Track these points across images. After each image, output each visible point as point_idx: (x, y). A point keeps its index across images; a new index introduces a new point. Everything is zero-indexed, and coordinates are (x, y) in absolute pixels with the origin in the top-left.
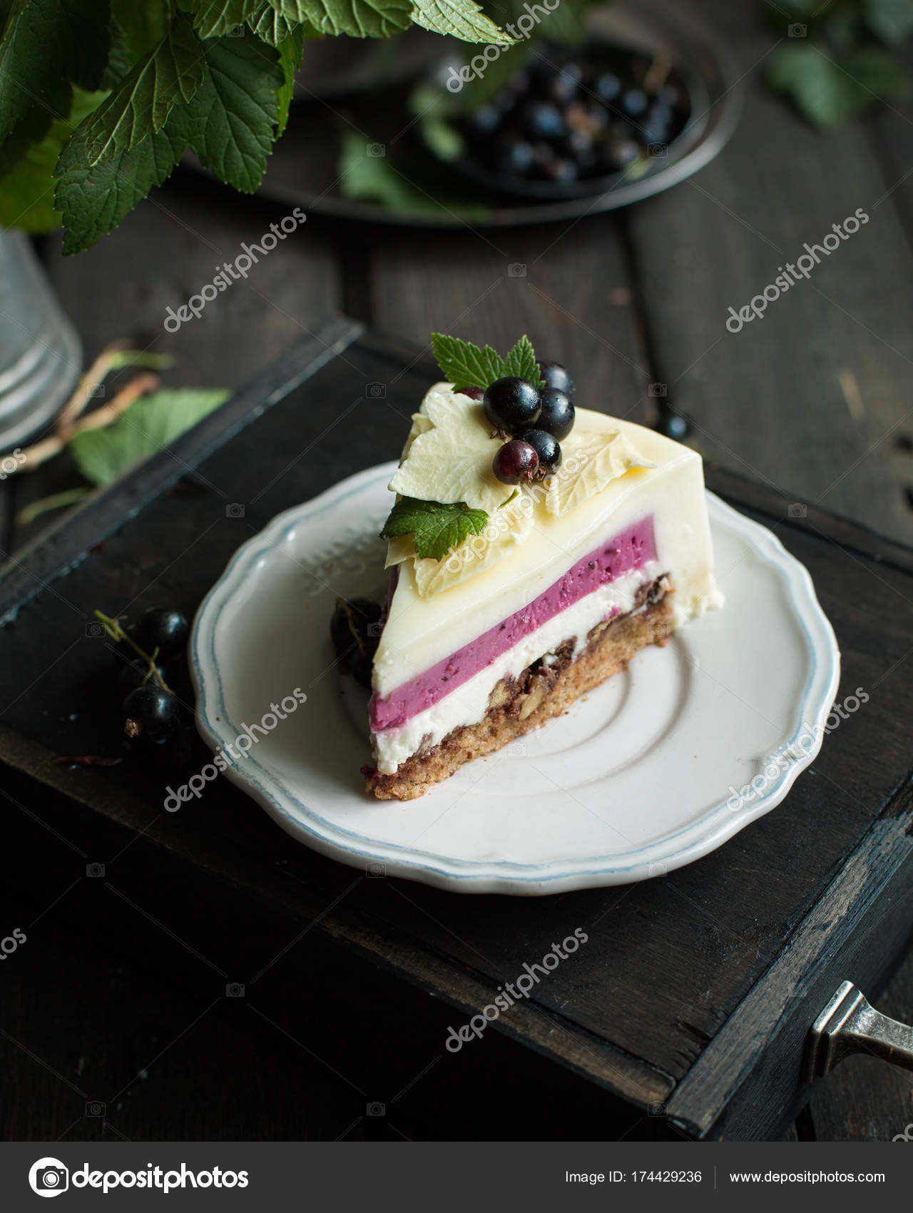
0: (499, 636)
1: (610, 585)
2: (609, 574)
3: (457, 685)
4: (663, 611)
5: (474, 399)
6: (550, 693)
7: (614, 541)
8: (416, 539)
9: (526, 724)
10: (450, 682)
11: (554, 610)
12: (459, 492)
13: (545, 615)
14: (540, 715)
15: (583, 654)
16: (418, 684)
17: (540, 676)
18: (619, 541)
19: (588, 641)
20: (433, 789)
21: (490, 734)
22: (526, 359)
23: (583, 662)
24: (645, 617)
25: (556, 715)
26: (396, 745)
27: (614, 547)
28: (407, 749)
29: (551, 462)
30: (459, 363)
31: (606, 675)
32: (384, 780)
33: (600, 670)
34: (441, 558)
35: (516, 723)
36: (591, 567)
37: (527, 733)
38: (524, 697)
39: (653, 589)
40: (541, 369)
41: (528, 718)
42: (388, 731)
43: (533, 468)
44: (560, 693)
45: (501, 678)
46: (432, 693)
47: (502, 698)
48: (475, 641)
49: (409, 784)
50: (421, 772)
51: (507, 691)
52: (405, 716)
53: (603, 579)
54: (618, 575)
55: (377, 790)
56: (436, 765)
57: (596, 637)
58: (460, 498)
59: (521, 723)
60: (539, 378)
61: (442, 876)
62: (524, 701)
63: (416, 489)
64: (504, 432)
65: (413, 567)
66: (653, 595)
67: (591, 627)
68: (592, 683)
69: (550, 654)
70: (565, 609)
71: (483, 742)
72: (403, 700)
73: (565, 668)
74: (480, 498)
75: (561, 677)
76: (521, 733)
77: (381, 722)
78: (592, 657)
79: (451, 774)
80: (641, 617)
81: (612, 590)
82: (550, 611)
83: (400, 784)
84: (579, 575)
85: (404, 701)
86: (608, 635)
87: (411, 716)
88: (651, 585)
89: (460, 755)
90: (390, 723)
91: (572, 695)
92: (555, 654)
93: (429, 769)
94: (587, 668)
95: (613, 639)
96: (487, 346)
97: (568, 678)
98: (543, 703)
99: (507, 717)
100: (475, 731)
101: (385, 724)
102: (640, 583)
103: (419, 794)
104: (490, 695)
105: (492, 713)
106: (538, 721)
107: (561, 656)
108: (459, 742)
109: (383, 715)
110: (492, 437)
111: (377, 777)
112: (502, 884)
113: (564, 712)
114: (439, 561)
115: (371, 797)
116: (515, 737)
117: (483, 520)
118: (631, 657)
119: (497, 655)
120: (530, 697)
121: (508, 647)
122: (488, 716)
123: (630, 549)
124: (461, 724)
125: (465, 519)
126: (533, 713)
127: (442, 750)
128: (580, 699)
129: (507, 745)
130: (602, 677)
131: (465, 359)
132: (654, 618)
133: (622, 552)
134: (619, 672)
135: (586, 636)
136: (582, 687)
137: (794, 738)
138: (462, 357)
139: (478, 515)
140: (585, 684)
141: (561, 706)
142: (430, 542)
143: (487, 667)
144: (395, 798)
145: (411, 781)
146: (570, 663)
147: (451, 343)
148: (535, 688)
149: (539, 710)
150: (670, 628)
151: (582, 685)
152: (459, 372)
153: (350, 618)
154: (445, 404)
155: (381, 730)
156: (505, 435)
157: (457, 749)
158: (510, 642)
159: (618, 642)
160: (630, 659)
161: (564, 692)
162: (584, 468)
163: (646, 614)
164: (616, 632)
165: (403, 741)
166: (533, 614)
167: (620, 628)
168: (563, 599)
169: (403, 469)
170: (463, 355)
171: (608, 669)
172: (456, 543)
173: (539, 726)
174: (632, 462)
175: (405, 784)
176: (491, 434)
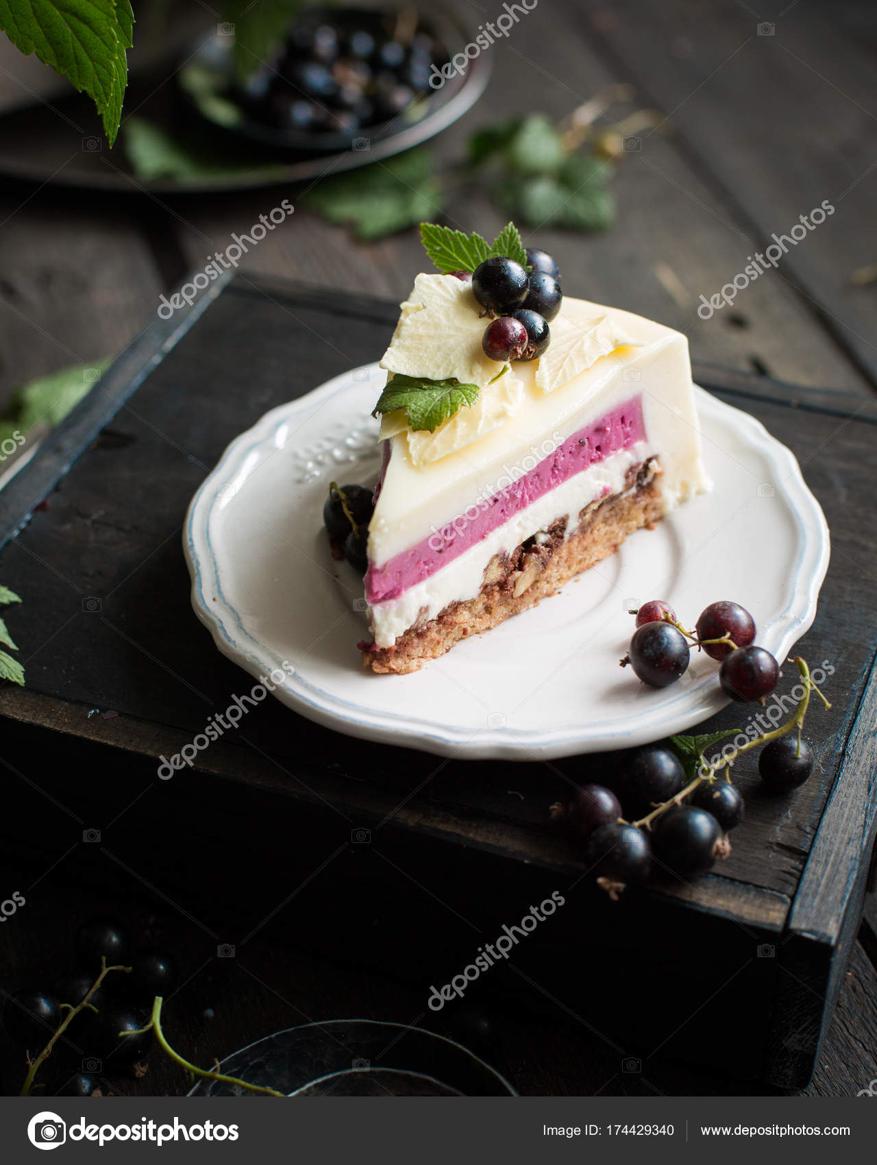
0: (492, 509)
1: (600, 464)
2: (599, 453)
3: (452, 558)
4: (652, 494)
5: (463, 280)
6: (543, 572)
7: (604, 420)
8: (409, 413)
9: (520, 603)
10: (445, 554)
11: (546, 487)
12: (451, 368)
13: (536, 491)
14: (534, 594)
15: (576, 533)
16: (413, 555)
17: (534, 554)
18: (608, 419)
19: (580, 520)
20: (430, 664)
21: (484, 611)
22: (513, 244)
23: (575, 542)
24: (635, 500)
25: (548, 595)
26: (393, 618)
27: (604, 425)
28: (404, 622)
29: (539, 340)
30: (448, 250)
31: (598, 557)
32: (381, 655)
33: (593, 552)
34: (434, 429)
35: (510, 600)
36: (582, 444)
37: (521, 611)
38: (517, 574)
39: (643, 470)
40: (527, 253)
41: (522, 596)
42: (382, 604)
43: (522, 343)
44: (553, 572)
45: (495, 553)
46: (428, 565)
47: (496, 574)
49: (406, 658)
50: (418, 646)
51: (501, 567)
52: (401, 587)
53: (593, 458)
54: (607, 454)
55: (375, 664)
56: (432, 640)
57: (588, 517)
58: (451, 373)
59: (515, 601)
60: (526, 263)
61: (444, 743)
62: (518, 579)
63: (407, 366)
64: (493, 310)
65: (406, 439)
66: (643, 478)
67: (583, 506)
68: (584, 564)
69: (543, 532)
70: (556, 486)
71: (478, 619)
72: (398, 570)
73: (557, 546)
74: (471, 373)
75: (554, 555)
76: (514, 613)
77: (377, 592)
78: (584, 538)
79: (447, 651)
80: (631, 500)
81: (603, 469)
82: (542, 487)
83: (397, 657)
84: (570, 452)
85: (400, 572)
86: (600, 517)
87: (406, 588)
88: (641, 467)
89: (456, 632)
90: (386, 595)
91: (564, 575)
92: (549, 533)
93: (426, 643)
94: (580, 549)
95: (605, 521)
96: (474, 233)
97: (560, 557)
98: (537, 582)
99: (501, 594)
100: (470, 608)
101: (381, 595)
102: (630, 464)
103: (416, 668)
104: (485, 570)
105: (486, 590)
106: (532, 600)
107: (553, 534)
108: (454, 618)
109: (380, 586)
110: (481, 316)
111: (375, 651)
113: (557, 591)
114: (432, 432)
115: (369, 672)
116: (510, 616)
117: (474, 393)
118: (623, 541)
119: (490, 529)
120: (523, 575)
121: (501, 522)
122: (482, 593)
123: (619, 427)
124: (457, 599)
125: (457, 393)
126: (527, 591)
127: (437, 624)
128: (573, 579)
129: (502, 624)
130: (594, 559)
131: (453, 246)
132: (643, 501)
133: (611, 431)
134: (610, 555)
135: (578, 515)
136: (575, 568)
137: (788, 609)
138: (450, 245)
139: (469, 388)
140: (577, 565)
141: (554, 586)
142: (423, 415)
143: (481, 542)
144: (392, 672)
145: (408, 655)
146: (563, 542)
147: (439, 232)
148: (529, 566)
149: (532, 589)
150: (659, 511)
151: (575, 566)
152: (448, 258)
153: (344, 501)
154: (433, 285)
155: (376, 602)
156: (494, 314)
157: (453, 624)
158: (503, 517)
159: (610, 525)
160: (621, 543)
161: (557, 572)
162: (572, 347)
163: (636, 496)
164: (607, 515)
165: (399, 614)
166: (525, 489)
167: (611, 510)
168: (554, 476)
169: (394, 347)
170: (451, 243)
171: (600, 552)
172: (449, 414)
173: (532, 605)
174: (620, 342)
175: (402, 658)
176: (481, 314)
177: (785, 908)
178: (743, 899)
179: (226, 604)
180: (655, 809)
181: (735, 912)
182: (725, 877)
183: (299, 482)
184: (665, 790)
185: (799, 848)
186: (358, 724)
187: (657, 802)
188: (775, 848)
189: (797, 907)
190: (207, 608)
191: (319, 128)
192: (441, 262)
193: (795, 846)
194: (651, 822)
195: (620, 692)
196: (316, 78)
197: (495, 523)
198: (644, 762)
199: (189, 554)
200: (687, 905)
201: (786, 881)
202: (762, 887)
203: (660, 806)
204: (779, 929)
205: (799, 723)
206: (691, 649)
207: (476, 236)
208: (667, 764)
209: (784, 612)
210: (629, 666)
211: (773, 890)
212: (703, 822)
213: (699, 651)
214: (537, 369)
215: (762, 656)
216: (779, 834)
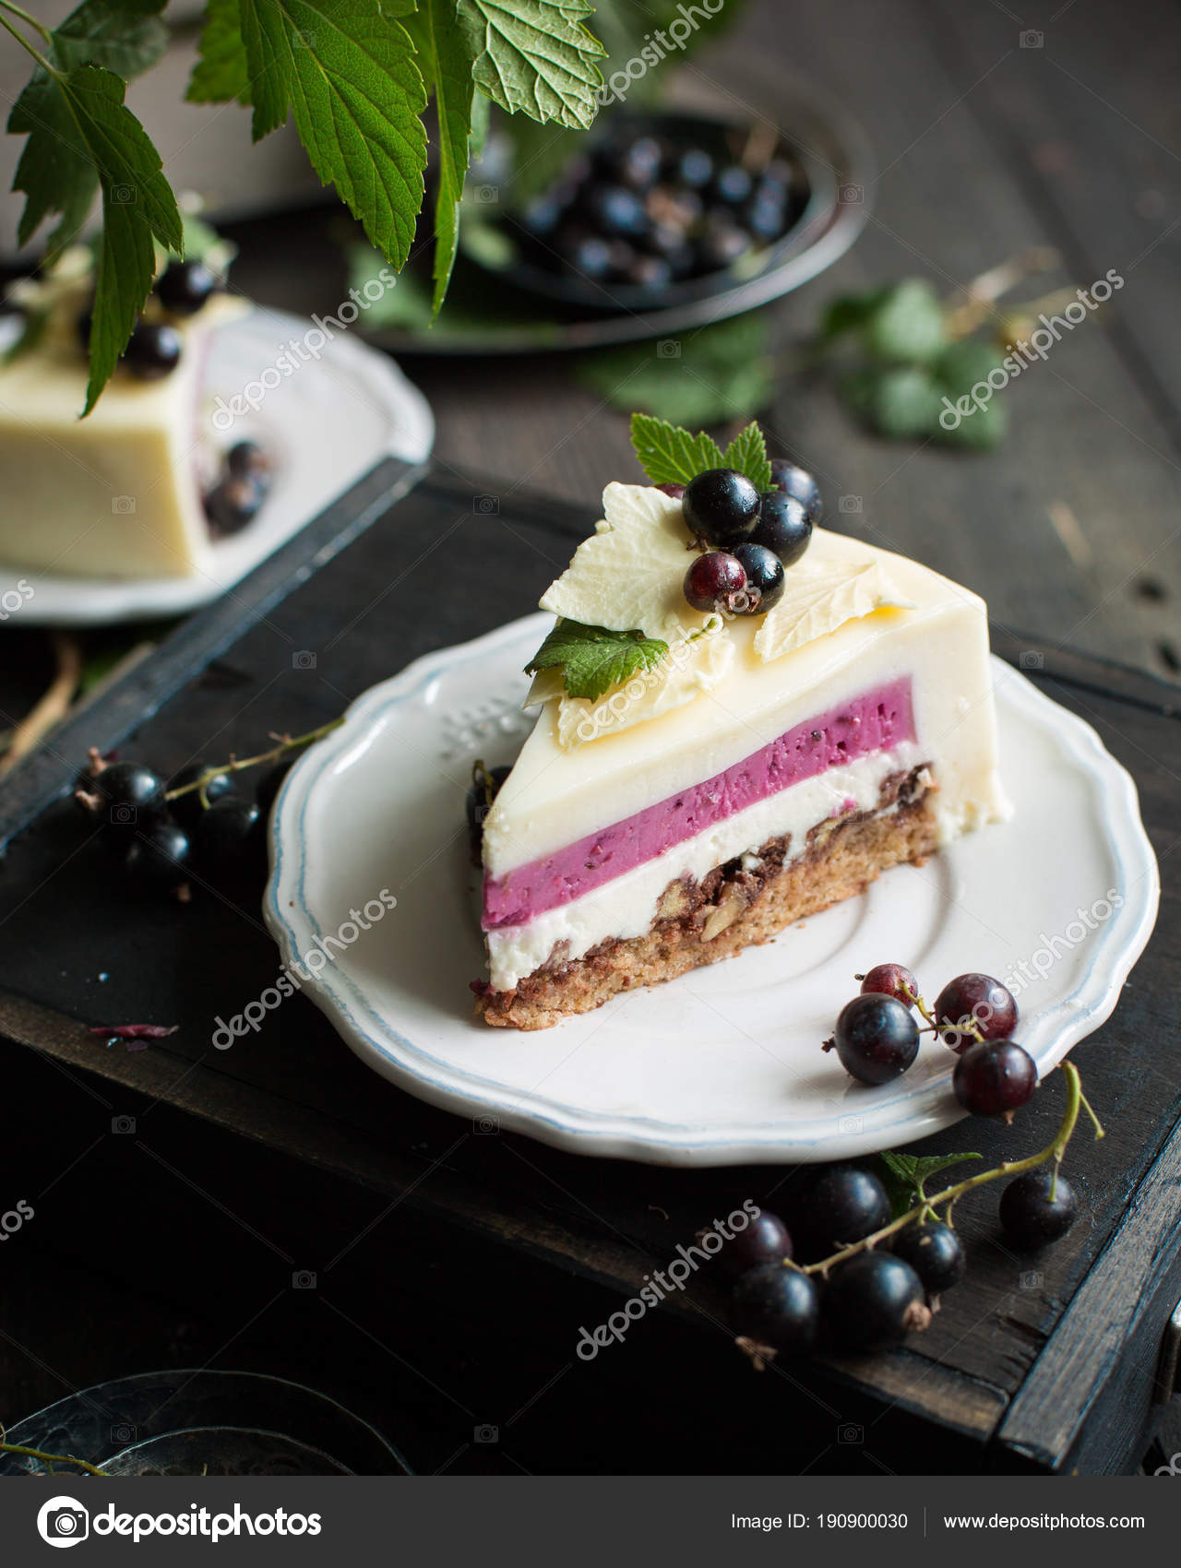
0: (673, 816)
1: (844, 768)
2: (843, 752)
3: (609, 876)
4: (922, 816)
5: (671, 498)
6: (748, 909)
7: (851, 706)
8: (567, 672)
9: (712, 949)
10: (598, 871)
11: (758, 793)
12: (636, 615)
13: (744, 797)
14: (733, 938)
15: (801, 860)
16: (549, 867)
17: (736, 884)
18: (858, 706)
19: (808, 843)
20: (570, 1020)
21: (658, 956)
22: (754, 453)
23: (801, 873)
24: (895, 823)
25: (756, 942)
26: (515, 951)
27: (851, 714)
28: (532, 958)
29: (771, 588)
30: (664, 453)
31: (835, 897)
32: (498, 1000)
33: (827, 889)
34: (596, 699)
35: (696, 944)
36: (816, 737)
37: (714, 962)
38: (709, 909)
39: (908, 782)
40: (773, 469)
41: (715, 940)
42: (503, 930)
43: (739, 588)
44: (763, 911)
45: (676, 876)
46: (571, 884)
47: (677, 905)
48: (636, 816)
49: (535, 1009)
50: (554, 995)
51: (685, 897)
52: (530, 910)
53: (833, 758)
54: (855, 755)
55: (490, 1014)
56: (576, 988)
57: (822, 838)
58: (636, 623)
59: (704, 946)
60: (769, 480)
61: (557, 1129)
62: (710, 915)
63: (578, 609)
64: (705, 541)
65: (558, 708)
66: (909, 793)
67: (814, 824)
68: (813, 905)
69: (751, 854)
70: (775, 793)
71: (647, 966)
72: (526, 887)
73: (772, 877)
74: (663, 626)
75: (766, 888)
76: (703, 962)
77: (494, 914)
78: (815, 868)
79: (599, 1005)
80: (891, 822)
81: (847, 775)
82: (754, 793)
83: (521, 1007)
84: (798, 748)
85: (528, 889)
86: (841, 842)
87: (538, 912)
88: (905, 776)
89: (613, 981)
90: (507, 918)
91: (782, 917)
92: (760, 856)
93: (566, 992)
94: (807, 883)
95: (849, 848)
97: (777, 892)
98: (738, 922)
99: (683, 935)
100: (637, 949)
101: (498, 919)
102: (888, 771)
103: (549, 1024)
104: (659, 899)
105: (660, 925)
106: (731, 946)
107: (767, 859)
108: (611, 961)
109: (498, 905)
110: (689, 548)
111: (490, 995)
112: (636, 1147)
113: (769, 939)
114: (593, 702)
115: (480, 1023)
116: (697, 967)
117: (660, 653)
118: (875, 878)
119: (670, 843)
120: (718, 911)
121: (687, 835)
122: (655, 929)
123: (875, 719)
124: (615, 935)
125: (636, 650)
126: (723, 933)
127: (585, 967)
128: (796, 924)
129: (684, 976)
130: (828, 899)
131: (672, 449)
132: (908, 825)
133: (862, 722)
134: (854, 895)
135: (805, 834)
136: (799, 909)
137: (1076, 994)
138: (668, 446)
139: (654, 645)
140: (803, 904)
141: (765, 931)
142: (585, 677)
143: (654, 859)
144: (512, 1025)
145: (537, 1006)
146: (780, 871)
147: (655, 427)
148: (727, 900)
149: (731, 932)
150: (931, 842)
151: (799, 906)
152: (663, 465)
153: (488, 787)
154: (629, 500)
155: (494, 926)
156: (707, 546)
157: (608, 970)
158: (691, 829)
159: (857, 854)
160: (872, 881)
161: (772, 911)
162: (816, 601)
163: (897, 817)
164: (853, 839)
165: (525, 946)
166: (727, 791)
167: (859, 833)
168: (772, 777)
169: (563, 581)
170: (670, 444)
171: (839, 890)
172: (618, 679)
173: (730, 955)
174: (883, 601)
175: (529, 1008)
176: (689, 544)
177: (997, 1409)
178: (943, 1390)
179: (306, 912)
180: (839, 1251)
181: (928, 1406)
182: (924, 1357)
183: (446, 756)
184: (857, 1226)
185: (1036, 1327)
186: (446, 1091)
187: (843, 1243)
188: (1004, 1324)
189: (1016, 1407)
190: (279, 914)
191: (616, 277)
192: (655, 469)
193: (1032, 1324)
194: (830, 1269)
195: (819, 1086)
196: (621, 209)
197: (677, 835)
198: (831, 1184)
199: (273, 839)
200: (863, 1389)
201: (1009, 1372)
202: (973, 1376)
203: (846, 1248)
204: (985, 1438)
205: (1058, 1154)
206: (923, 1036)
207: (704, 438)
208: (866, 1192)
209: (1070, 998)
210: (834, 1051)
211: (987, 1381)
212: (897, 1278)
213: (935, 1039)
214: (760, 628)
215: (1015, 1056)
216: (1011, 1305)
